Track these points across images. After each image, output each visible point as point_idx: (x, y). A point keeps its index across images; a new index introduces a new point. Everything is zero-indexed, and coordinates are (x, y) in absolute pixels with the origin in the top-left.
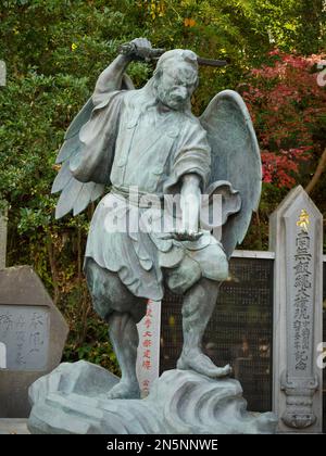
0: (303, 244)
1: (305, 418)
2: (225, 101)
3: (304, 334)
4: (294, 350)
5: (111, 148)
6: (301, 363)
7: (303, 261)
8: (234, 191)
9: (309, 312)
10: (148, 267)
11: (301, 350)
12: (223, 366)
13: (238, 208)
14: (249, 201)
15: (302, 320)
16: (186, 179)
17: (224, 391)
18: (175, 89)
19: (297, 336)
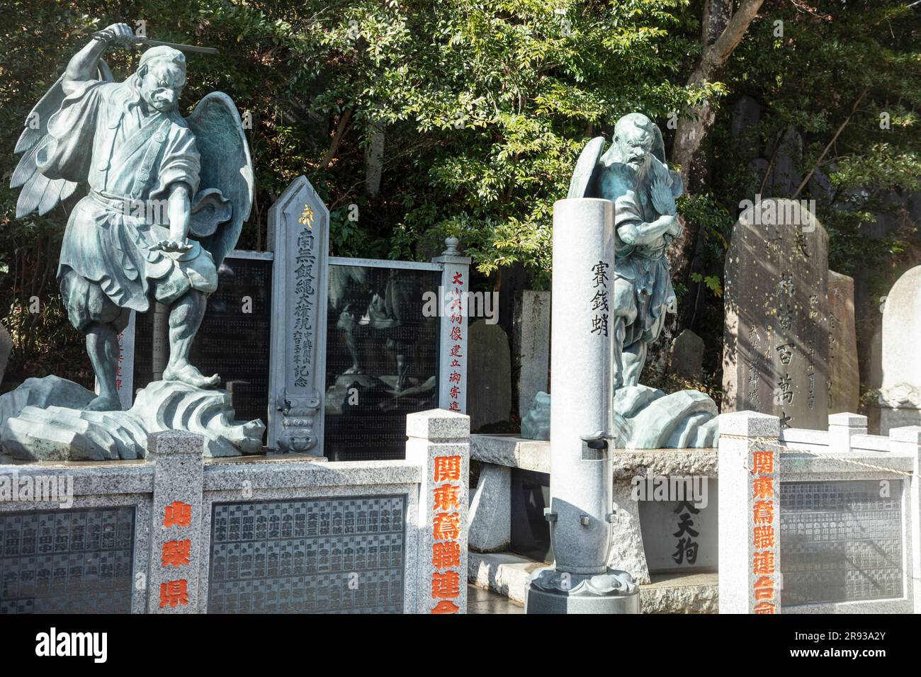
0: (305, 244)
1: (304, 441)
2: (216, 104)
3: (305, 347)
4: (293, 365)
5: (87, 144)
6: (301, 380)
7: (306, 264)
8: (225, 200)
9: (311, 322)
10: (133, 276)
11: (301, 364)
12: (211, 376)
13: (229, 217)
14: (240, 210)
15: (304, 331)
16: (173, 187)
17: (211, 400)
18: (162, 91)
19: (298, 349)
